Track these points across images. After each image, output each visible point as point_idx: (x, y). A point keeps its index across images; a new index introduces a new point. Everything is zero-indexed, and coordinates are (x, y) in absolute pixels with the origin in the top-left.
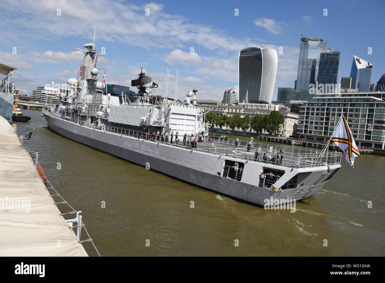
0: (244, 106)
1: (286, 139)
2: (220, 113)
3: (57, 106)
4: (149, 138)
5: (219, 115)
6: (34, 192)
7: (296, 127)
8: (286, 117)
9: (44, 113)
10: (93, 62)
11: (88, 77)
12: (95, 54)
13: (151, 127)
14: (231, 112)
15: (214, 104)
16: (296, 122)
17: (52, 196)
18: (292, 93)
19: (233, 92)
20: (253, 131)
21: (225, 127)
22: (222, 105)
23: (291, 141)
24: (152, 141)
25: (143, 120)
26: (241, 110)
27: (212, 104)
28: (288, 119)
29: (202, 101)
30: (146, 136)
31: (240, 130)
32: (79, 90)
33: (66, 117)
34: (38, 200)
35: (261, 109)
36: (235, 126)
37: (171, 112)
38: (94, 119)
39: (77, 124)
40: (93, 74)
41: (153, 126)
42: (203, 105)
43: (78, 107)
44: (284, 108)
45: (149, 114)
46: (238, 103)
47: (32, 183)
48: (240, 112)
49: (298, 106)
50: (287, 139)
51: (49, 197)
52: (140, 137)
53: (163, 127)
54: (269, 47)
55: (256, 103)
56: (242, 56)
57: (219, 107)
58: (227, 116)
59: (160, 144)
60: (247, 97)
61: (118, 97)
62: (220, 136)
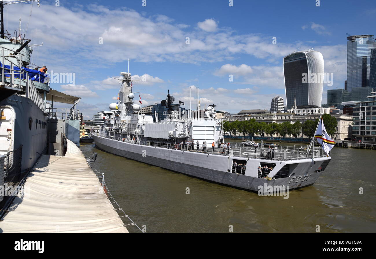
0: (293, 112)
1: (341, 142)
2: (269, 121)
3: (103, 127)
4: (176, 148)
5: (269, 123)
6: (104, 214)
7: (351, 129)
8: (339, 120)
9: (92, 135)
10: (129, 88)
11: (126, 101)
12: (130, 81)
13: (177, 138)
14: (280, 119)
15: (262, 113)
16: (351, 123)
17: (121, 218)
18: (343, 94)
19: (280, 99)
20: (305, 137)
21: (276, 135)
22: (271, 113)
23: (347, 144)
24: (178, 150)
25: (171, 133)
26: (290, 117)
27: (261, 113)
28: (341, 121)
29: (250, 112)
30: (174, 146)
31: (292, 137)
32: (119, 112)
33: (110, 136)
34: (109, 222)
35: (311, 114)
36: (286, 133)
37: (193, 125)
38: (132, 136)
39: (120, 141)
40: (129, 98)
41: (178, 137)
42: (251, 115)
43: (119, 127)
44: (335, 110)
45: (175, 128)
46: (286, 110)
47: (102, 205)
48: (289, 118)
49: (351, 107)
50: (343, 142)
51: (118, 218)
52: (169, 148)
53: (187, 138)
54: (313, 50)
55: (305, 108)
56: (286, 62)
57: (268, 116)
58: (277, 124)
59: (184, 151)
60: (295, 103)
61: (152, 116)
62: (270, 144)
